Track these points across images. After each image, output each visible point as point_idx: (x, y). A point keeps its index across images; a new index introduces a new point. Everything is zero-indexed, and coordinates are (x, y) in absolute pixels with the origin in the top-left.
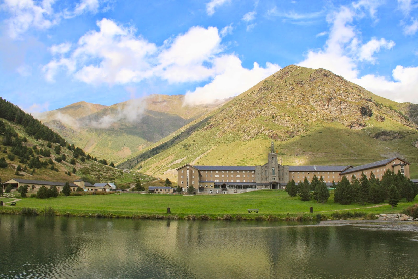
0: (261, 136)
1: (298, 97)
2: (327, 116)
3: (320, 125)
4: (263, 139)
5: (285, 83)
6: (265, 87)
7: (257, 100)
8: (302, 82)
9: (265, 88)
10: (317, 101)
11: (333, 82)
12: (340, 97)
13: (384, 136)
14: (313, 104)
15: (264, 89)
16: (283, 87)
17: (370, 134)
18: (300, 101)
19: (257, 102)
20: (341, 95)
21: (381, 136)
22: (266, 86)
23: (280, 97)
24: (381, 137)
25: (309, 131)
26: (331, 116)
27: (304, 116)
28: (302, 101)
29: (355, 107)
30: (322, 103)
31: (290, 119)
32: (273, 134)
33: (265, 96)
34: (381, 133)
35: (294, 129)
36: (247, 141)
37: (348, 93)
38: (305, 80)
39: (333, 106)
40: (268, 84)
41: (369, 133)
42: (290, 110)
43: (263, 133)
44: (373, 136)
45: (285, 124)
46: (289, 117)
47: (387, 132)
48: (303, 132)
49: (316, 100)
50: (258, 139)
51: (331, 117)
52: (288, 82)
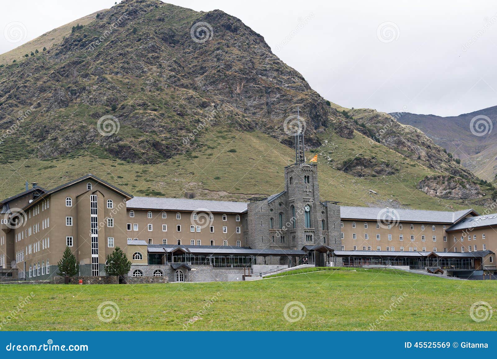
0: (90, 150)
1: (170, 68)
2: (239, 118)
3: (227, 135)
4: (97, 157)
5: (135, 34)
6: (79, 39)
7: (64, 67)
8: (173, 36)
9: (79, 41)
10: (214, 82)
11: (248, 44)
12: (264, 78)
13: (359, 167)
14: (204, 87)
15: (76, 45)
16: (130, 43)
17: (331, 161)
18: (175, 77)
19: (64, 71)
20: (265, 75)
21: (355, 166)
22: (82, 37)
23: (126, 66)
24: (354, 168)
25: (206, 147)
26: (246, 118)
27: (189, 112)
28: (179, 80)
29: (297, 103)
30: (227, 87)
31: (158, 117)
32: (122, 147)
33: (83, 61)
34: (355, 161)
35: (170, 138)
36: (54, 161)
37: (281, 72)
38: (181, 33)
39: (250, 97)
40: (86, 34)
41: (330, 159)
42: (154, 97)
43: (95, 145)
44: (340, 166)
45: (148, 127)
46: (155, 110)
47: (365, 159)
48: (191, 146)
49: (212, 80)
50: (84, 156)
51: (246, 120)
52: (141, 33)
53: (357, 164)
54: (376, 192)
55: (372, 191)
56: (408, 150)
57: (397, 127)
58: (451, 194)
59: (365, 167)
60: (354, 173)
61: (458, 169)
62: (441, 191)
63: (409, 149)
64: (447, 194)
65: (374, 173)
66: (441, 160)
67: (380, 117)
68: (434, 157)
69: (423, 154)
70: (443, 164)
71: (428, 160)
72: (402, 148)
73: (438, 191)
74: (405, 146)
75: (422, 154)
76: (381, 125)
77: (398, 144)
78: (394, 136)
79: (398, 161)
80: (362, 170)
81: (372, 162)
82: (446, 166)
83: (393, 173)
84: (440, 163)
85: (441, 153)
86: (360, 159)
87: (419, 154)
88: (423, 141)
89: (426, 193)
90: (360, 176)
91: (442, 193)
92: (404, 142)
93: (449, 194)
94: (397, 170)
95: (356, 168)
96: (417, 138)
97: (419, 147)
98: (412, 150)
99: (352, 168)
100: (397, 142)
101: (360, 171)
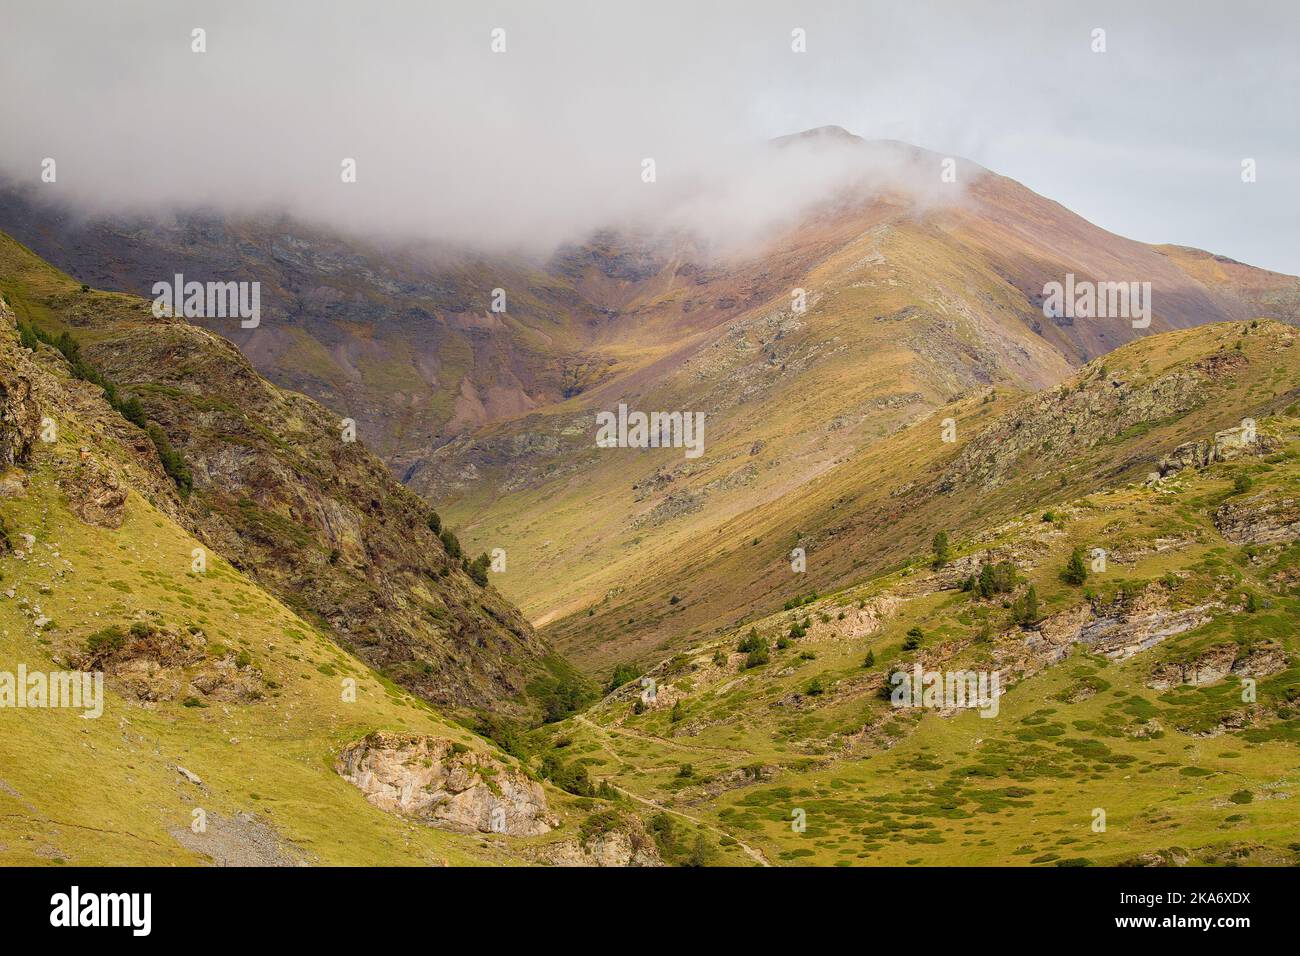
53: (138, 652)
54: (198, 780)
55: (187, 772)
56: (295, 517)
57: (258, 406)
58: (448, 810)
59: (161, 664)
60: (124, 684)
61: (474, 611)
62: (416, 795)
63: (296, 511)
64: (434, 806)
65: (192, 692)
66: (416, 571)
67: (196, 351)
68: (391, 555)
69: (350, 537)
70: (421, 591)
71: (364, 568)
72: (271, 504)
73: (405, 790)
74: (283, 499)
75: (345, 539)
76: (195, 389)
77: (254, 486)
78: (242, 448)
79: (278, 646)
80: (151, 676)
81: (188, 648)
82: (431, 600)
83: (256, 696)
84: (409, 583)
85: (417, 534)
86: (151, 632)
87: (333, 540)
88: (353, 482)
89: (366, 795)
90: (143, 697)
91: (417, 799)
92: (280, 482)
93: (441, 809)
94: (272, 685)
95: (133, 667)
96: (332, 466)
97: (335, 505)
98: (307, 518)
99: (119, 665)
100: (254, 476)
101: (145, 679)
